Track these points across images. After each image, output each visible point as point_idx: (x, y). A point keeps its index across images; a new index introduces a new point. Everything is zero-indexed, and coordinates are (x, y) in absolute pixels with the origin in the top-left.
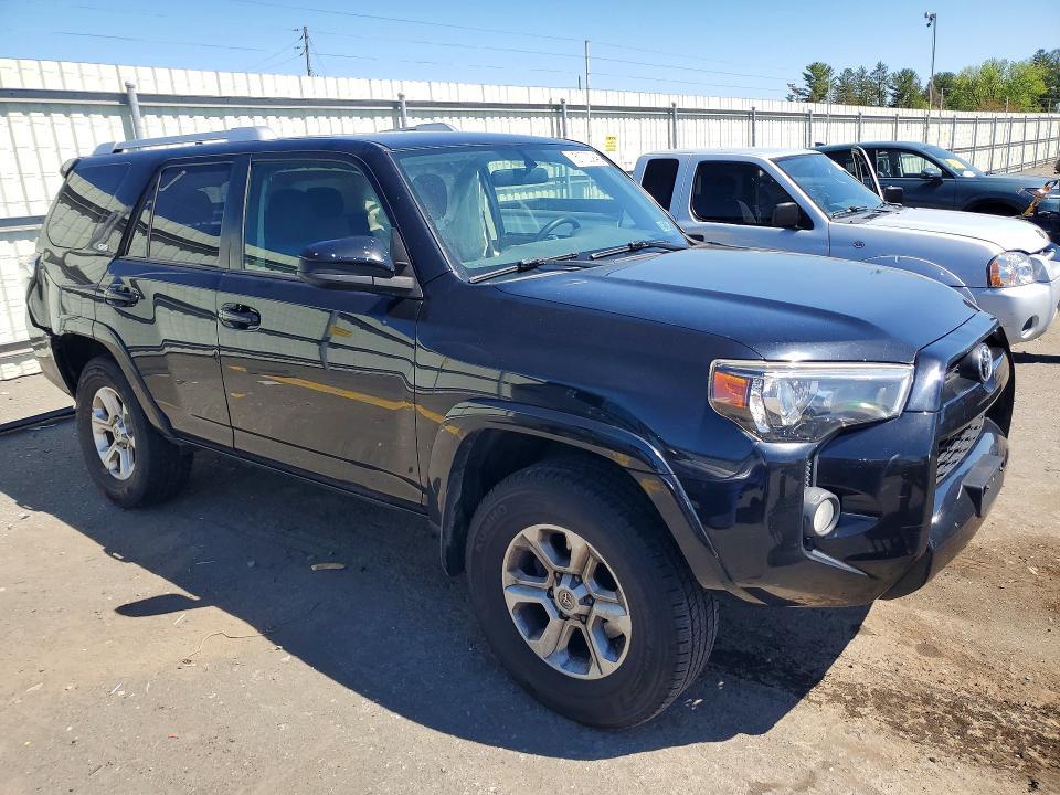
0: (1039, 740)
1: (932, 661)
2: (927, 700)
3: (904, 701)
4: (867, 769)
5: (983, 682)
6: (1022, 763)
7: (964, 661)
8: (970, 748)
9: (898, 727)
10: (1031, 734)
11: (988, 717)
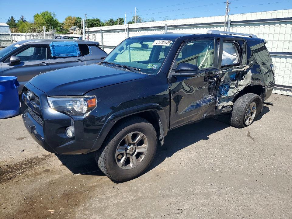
0: (11, 172)
1: (44, 170)
2: (36, 164)
3: (39, 161)
4: (33, 152)
5: (30, 173)
6: (12, 167)
7: (38, 174)
8: (22, 163)
9: (36, 158)
10: (14, 172)
11: (24, 169)
